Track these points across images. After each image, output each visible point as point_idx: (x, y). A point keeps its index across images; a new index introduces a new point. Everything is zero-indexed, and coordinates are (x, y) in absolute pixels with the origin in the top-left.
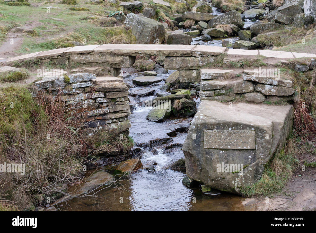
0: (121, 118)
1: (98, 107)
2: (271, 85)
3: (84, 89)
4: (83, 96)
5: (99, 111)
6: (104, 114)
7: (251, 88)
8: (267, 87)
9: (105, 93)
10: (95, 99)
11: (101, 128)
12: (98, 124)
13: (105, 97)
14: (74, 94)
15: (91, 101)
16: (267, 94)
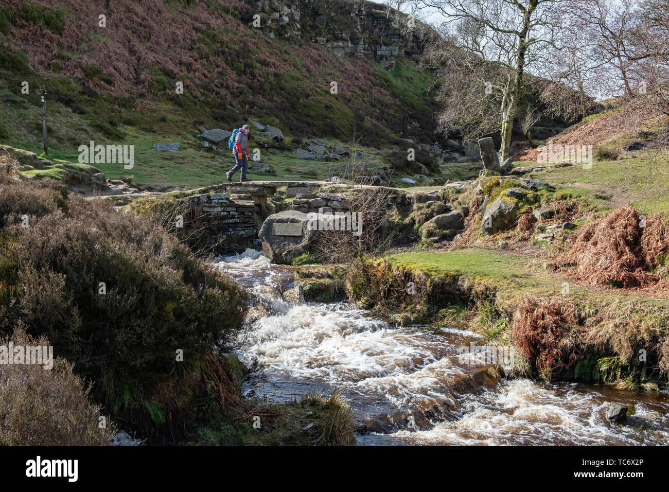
0: (249, 227)
1: (231, 218)
2: (337, 201)
3: (221, 205)
4: (219, 209)
5: (231, 221)
6: (235, 223)
7: (324, 203)
8: (335, 203)
9: (237, 208)
10: (229, 212)
11: (233, 232)
12: (231, 230)
13: (237, 211)
14: (213, 207)
15: (225, 213)
16: (335, 207)
